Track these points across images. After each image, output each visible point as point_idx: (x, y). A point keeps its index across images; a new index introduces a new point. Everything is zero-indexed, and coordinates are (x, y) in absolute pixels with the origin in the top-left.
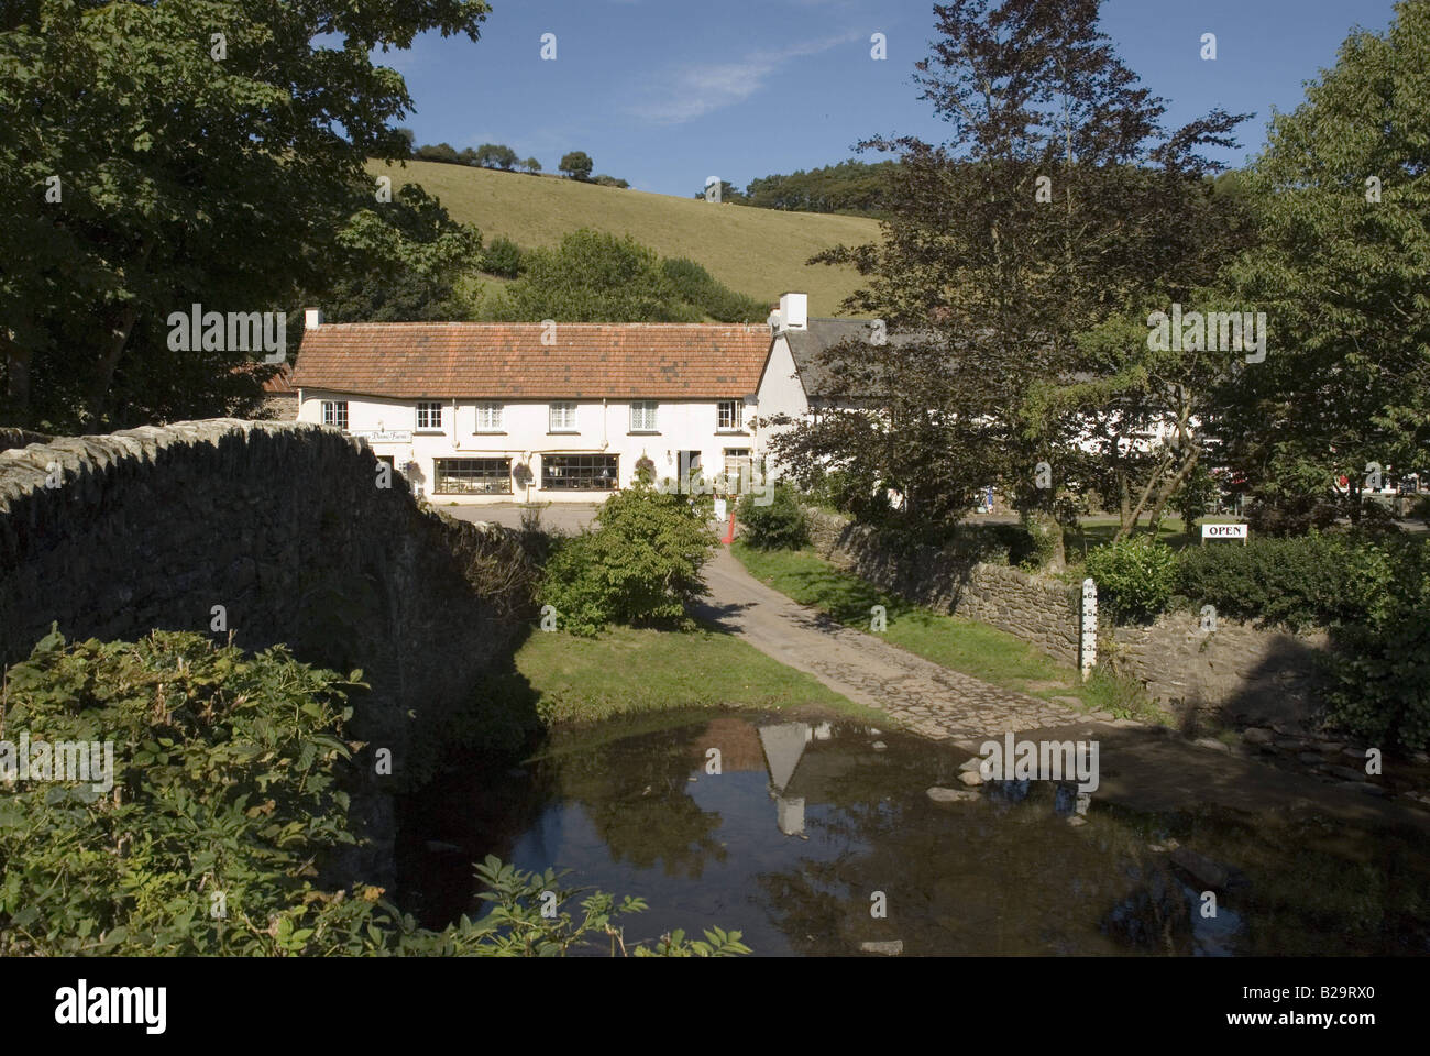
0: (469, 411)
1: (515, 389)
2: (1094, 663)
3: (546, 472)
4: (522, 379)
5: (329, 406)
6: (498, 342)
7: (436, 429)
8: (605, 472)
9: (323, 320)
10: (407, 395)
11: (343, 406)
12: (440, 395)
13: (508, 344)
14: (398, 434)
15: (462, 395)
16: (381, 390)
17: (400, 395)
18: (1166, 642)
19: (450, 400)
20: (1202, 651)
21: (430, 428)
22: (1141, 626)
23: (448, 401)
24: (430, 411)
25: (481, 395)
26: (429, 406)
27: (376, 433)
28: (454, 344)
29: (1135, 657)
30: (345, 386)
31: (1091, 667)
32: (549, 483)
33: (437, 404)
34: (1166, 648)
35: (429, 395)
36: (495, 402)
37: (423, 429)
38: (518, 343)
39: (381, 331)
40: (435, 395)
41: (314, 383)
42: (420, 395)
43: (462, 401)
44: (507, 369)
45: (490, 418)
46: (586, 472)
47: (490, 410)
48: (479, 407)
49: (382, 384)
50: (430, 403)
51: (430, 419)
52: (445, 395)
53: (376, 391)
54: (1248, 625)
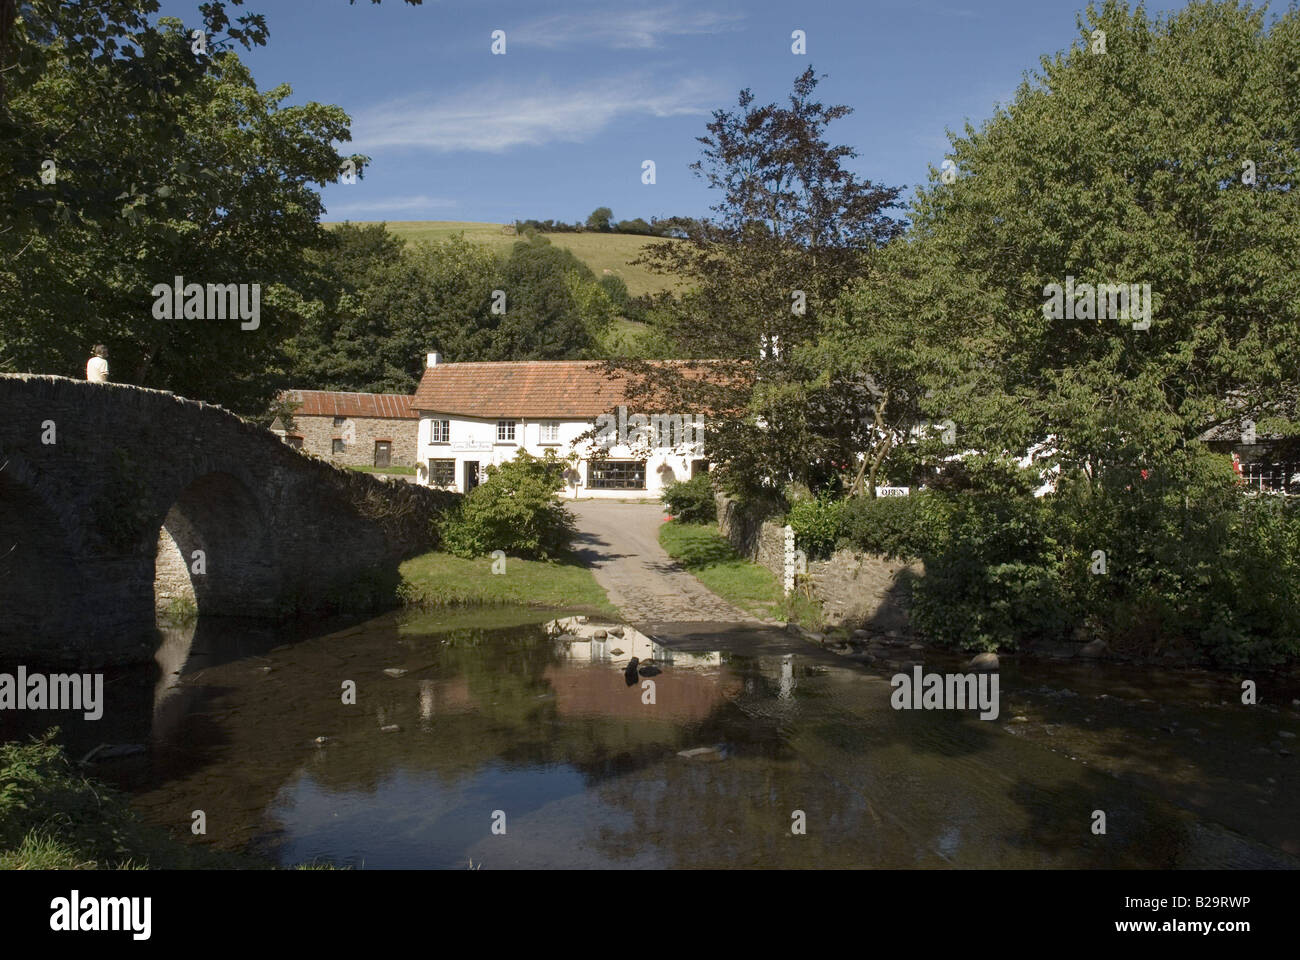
0: (534, 427)
1: (569, 410)
2: (792, 587)
3: (590, 475)
4: (575, 403)
5: (436, 424)
6: (562, 376)
7: (511, 441)
8: (637, 476)
9: (438, 361)
10: (489, 415)
11: (446, 423)
12: (513, 415)
13: (570, 376)
14: (485, 444)
15: (528, 416)
16: (471, 411)
17: (484, 415)
18: (836, 572)
19: (520, 419)
20: (855, 578)
21: (506, 441)
22: (824, 560)
23: (518, 420)
24: (507, 428)
25: (543, 415)
26: (506, 423)
27: (468, 444)
28: (531, 377)
29: (820, 584)
30: (447, 409)
31: (790, 590)
32: (594, 483)
33: (512, 422)
34: (835, 576)
35: (505, 416)
36: (554, 421)
37: (502, 441)
38: (577, 376)
39: (479, 369)
40: (510, 415)
41: (426, 407)
42: (499, 415)
43: (529, 420)
44: (566, 395)
45: (550, 434)
46: (620, 475)
47: (551, 427)
48: (543, 424)
49: (474, 407)
50: (507, 421)
51: (506, 433)
52: (517, 415)
53: (469, 412)
54: (881, 557)
